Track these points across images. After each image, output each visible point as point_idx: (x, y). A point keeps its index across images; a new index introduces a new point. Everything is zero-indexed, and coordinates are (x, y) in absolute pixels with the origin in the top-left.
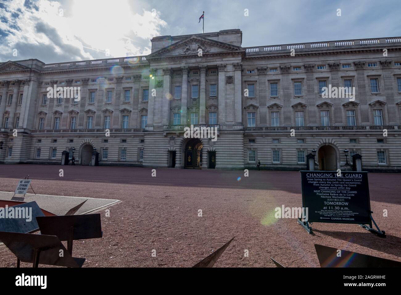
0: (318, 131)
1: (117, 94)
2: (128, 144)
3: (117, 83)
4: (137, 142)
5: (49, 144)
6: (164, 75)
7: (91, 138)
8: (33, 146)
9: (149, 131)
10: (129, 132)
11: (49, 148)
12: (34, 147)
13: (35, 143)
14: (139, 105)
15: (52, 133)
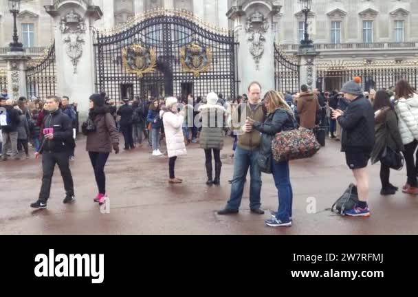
0: (326, 50)
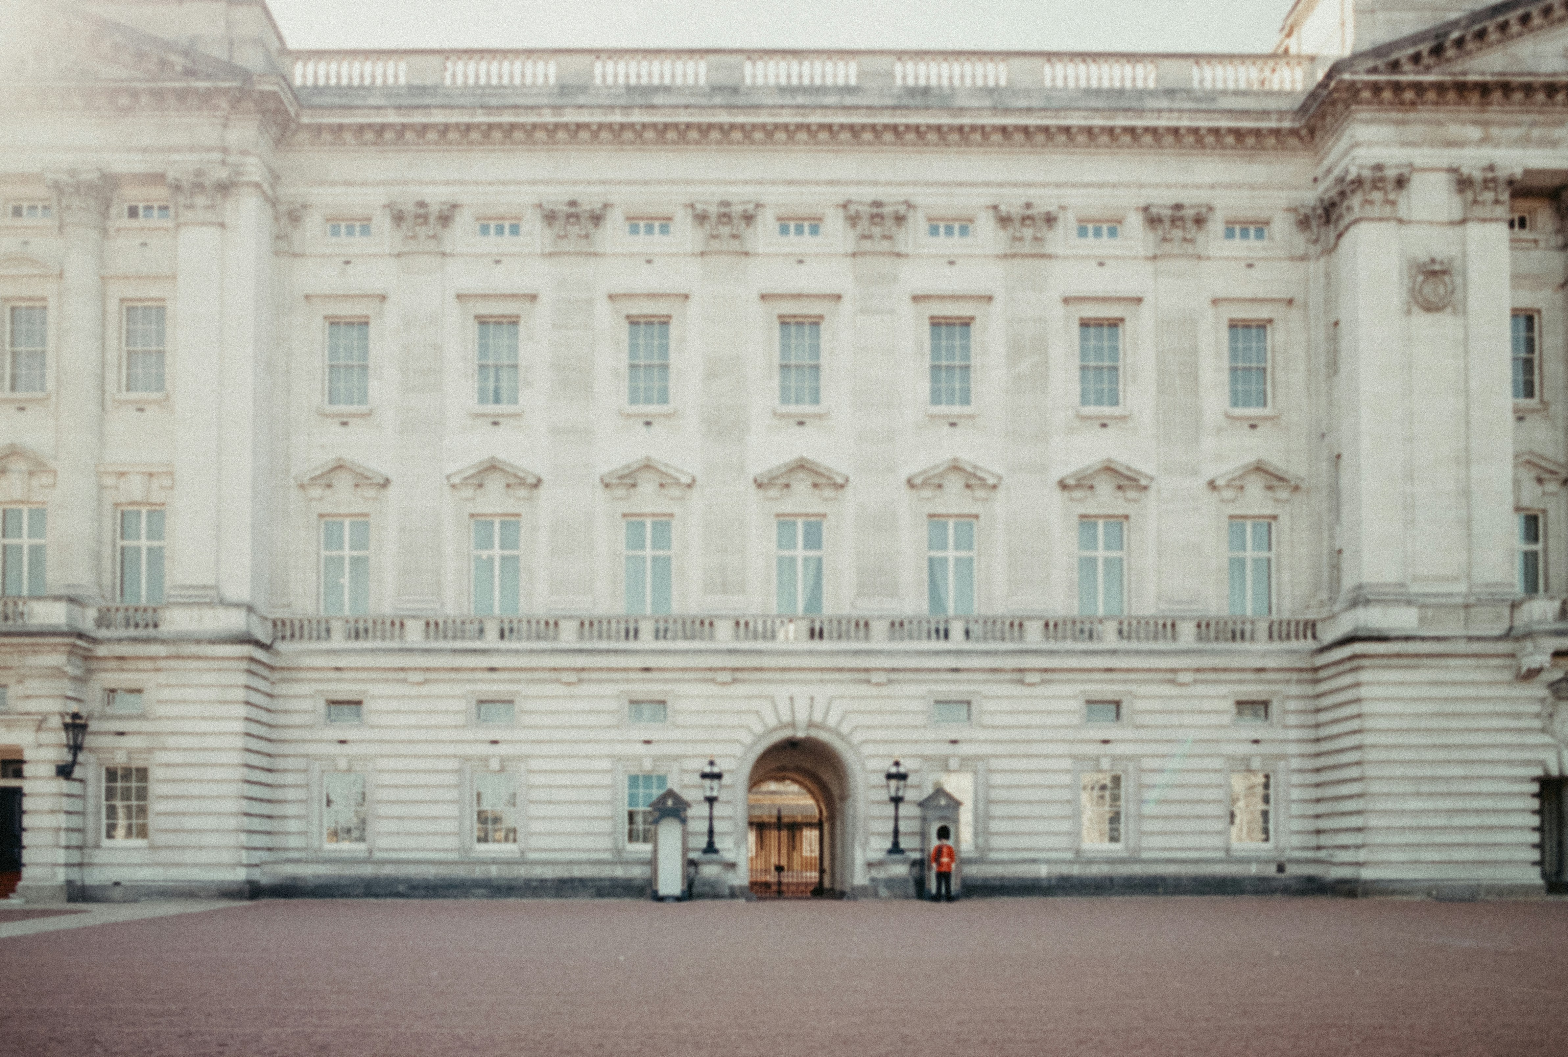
1: (1016, 349)
2: (1143, 734)
3: (1005, 256)
4: (1214, 719)
5: (445, 735)
6: (1463, 221)
7: (832, 690)
8: (300, 749)
9: (1397, 639)
10: (1162, 645)
11: (454, 764)
12: (301, 764)
13: (311, 727)
14: (1208, 443)
15: (479, 645)
